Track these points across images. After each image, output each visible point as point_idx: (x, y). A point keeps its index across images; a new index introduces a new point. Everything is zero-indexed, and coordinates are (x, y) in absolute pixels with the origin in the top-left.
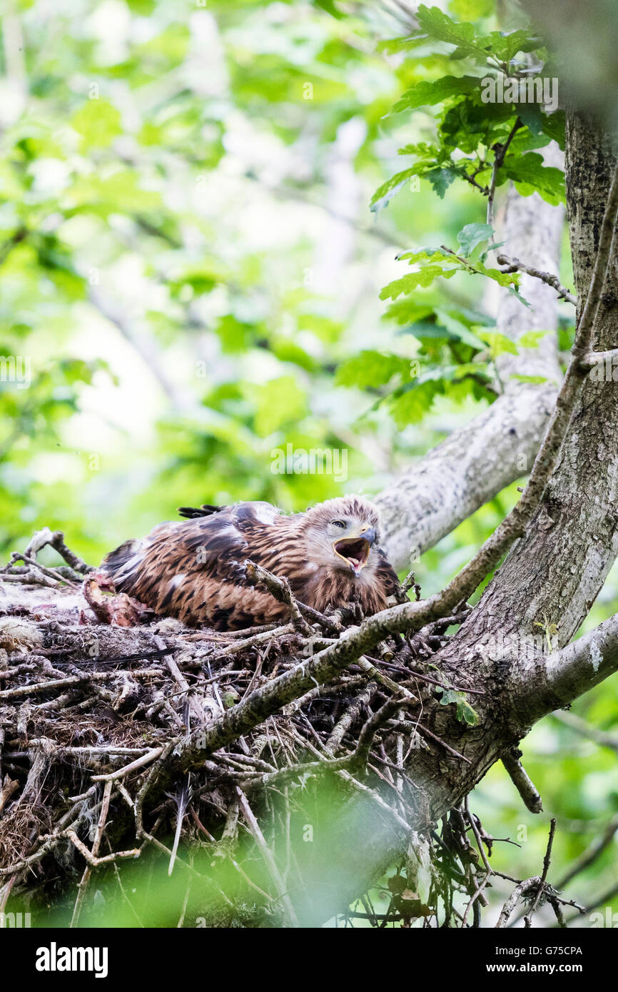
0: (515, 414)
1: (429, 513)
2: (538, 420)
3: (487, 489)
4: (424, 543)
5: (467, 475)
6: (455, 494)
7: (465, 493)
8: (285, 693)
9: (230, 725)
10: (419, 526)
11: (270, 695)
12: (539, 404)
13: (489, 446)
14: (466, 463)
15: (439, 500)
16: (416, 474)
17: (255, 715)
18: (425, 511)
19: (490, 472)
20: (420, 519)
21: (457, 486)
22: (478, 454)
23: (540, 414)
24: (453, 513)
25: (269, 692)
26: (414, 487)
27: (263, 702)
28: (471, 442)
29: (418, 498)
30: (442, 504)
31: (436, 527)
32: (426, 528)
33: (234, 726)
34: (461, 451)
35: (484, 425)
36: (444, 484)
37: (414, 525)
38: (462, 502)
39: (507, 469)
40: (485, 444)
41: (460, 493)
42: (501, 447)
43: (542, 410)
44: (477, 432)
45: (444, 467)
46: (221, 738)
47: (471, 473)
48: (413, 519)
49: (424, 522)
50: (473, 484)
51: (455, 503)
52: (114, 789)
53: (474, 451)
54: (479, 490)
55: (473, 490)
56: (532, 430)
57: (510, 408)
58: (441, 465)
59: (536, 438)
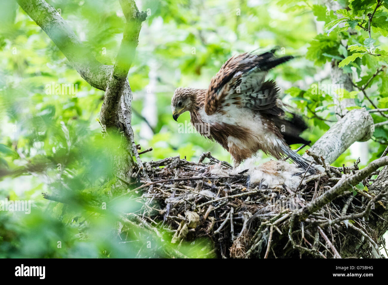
0: (354, 118)
1: (331, 151)
2: (362, 120)
3: (348, 144)
4: (330, 161)
5: (342, 139)
6: (338, 145)
7: (341, 145)
8: (339, 191)
9: (318, 203)
10: (328, 156)
11: (334, 192)
12: (362, 115)
13: (347, 129)
14: (341, 134)
15: (333, 146)
16: (325, 138)
17: (327, 199)
18: (330, 151)
19: (349, 138)
20: (329, 153)
21: (339, 142)
22: (344, 132)
23: (363, 118)
24: (338, 152)
25: (333, 191)
26: (325, 142)
27: (330, 195)
28: (342, 128)
29: (327, 146)
30: (335, 148)
31: (334, 156)
32: (331, 156)
33: (319, 204)
34: (339, 131)
35: (345, 122)
36: (335, 142)
37: (327, 155)
38: (341, 148)
39: (354, 137)
40: (346, 128)
41: (340, 145)
42: (351, 129)
43: (363, 117)
44: (343, 124)
45: (334, 136)
46: (314, 209)
47: (343, 138)
48: (327, 153)
49: (330, 154)
50: (344, 142)
51: (339, 148)
52: (274, 229)
53: (343, 130)
54: (346, 144)
55: (344, 144)
56: (361, 124)
57: (353, 117)
58: (333, 135)
59: (362, 126)
